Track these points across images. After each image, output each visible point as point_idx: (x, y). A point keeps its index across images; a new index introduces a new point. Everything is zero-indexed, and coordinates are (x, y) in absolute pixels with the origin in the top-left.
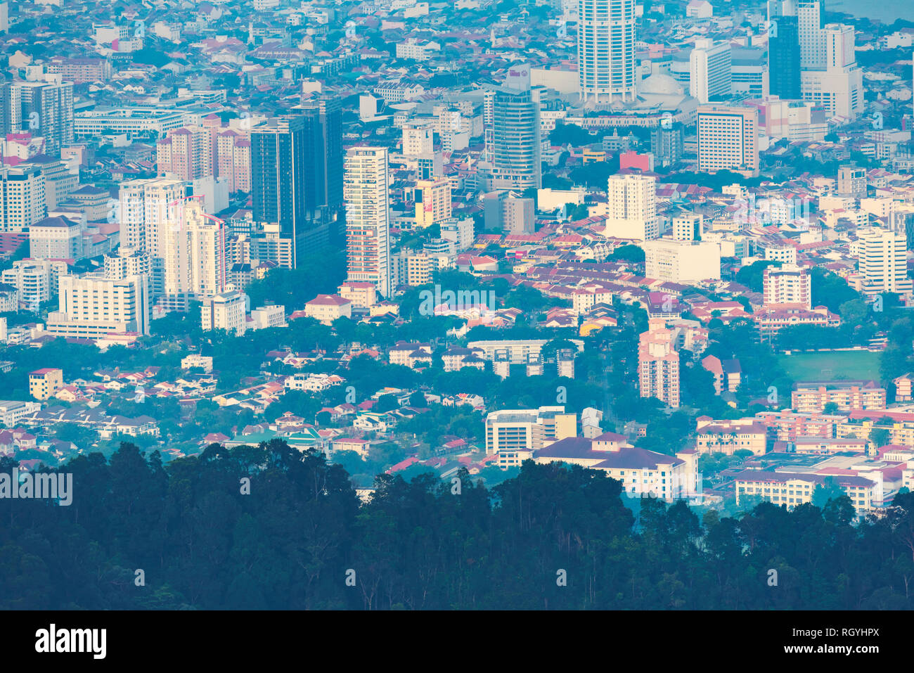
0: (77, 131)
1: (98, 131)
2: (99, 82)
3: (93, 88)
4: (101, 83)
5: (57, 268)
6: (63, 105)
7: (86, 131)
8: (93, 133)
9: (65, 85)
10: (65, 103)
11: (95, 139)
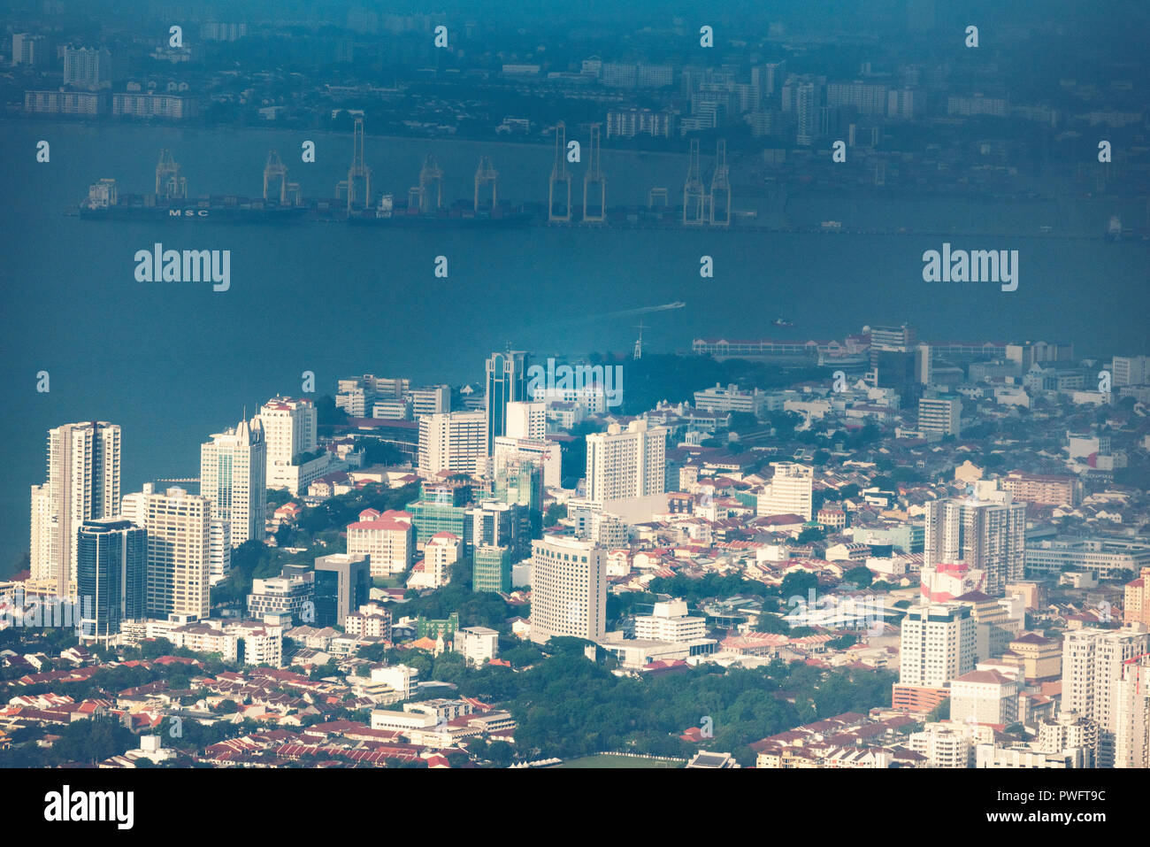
0: (1029, 564)
1: (1057, 566)
2: (1065, 505)
3: (1057, 513)
4: (1068, 507)
5: (980, 734)
6: (1012, 531)
7: (1041, 565)
8: (1051, 569)
9: (1016, 506)
10: (1015, 528)
11: (1052, 576)
